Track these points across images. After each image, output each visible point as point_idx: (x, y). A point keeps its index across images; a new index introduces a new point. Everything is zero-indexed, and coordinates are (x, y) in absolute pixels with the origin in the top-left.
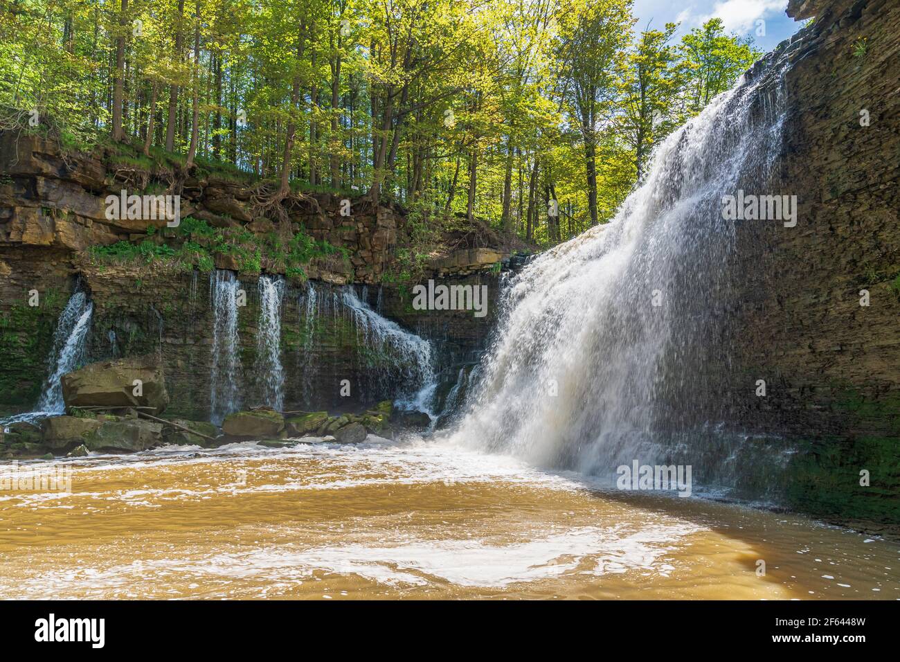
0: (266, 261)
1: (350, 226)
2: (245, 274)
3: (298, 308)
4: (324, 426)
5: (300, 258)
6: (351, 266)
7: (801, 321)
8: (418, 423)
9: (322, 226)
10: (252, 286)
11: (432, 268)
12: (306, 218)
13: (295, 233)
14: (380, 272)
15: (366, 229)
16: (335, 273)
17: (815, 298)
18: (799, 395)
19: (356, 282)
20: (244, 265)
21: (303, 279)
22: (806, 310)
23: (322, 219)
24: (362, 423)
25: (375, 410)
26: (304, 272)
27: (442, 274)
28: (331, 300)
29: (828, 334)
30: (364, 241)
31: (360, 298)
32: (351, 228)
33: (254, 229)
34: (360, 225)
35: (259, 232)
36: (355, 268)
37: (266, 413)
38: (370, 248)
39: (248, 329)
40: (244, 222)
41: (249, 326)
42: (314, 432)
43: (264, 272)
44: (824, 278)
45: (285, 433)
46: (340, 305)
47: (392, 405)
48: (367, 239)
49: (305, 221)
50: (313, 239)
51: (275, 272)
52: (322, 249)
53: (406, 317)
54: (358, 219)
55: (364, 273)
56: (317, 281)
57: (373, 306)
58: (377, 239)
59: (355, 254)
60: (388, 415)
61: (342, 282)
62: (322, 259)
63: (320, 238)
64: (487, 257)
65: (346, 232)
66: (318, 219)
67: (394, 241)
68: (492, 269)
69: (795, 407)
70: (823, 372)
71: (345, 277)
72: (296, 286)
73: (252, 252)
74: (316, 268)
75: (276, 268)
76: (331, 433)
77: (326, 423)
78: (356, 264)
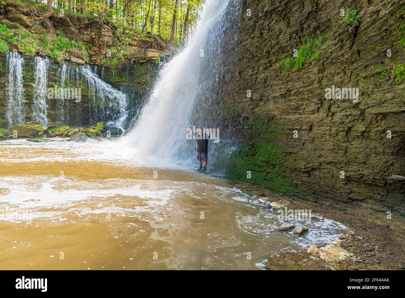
0: (39, 49)
1: (88, 34)
2: (26, 54)
3: (57, 74)
4: (65, 133)
5: (58, 49)
6: (87, 54)
7: (248, 84)
8: (116, 133)
9: (72, 33)
10: (31, 61)
11: (128, 58)
12: (64, 28)
13: (58, 35)
14: (103, 59)
15: (97, 36)
16: (78, 57)
17: (253, 71)
18: (242, 121)
19: (91, 63)
20: (26, 50)
21: (59, 59)
22: (250, 78)
23: (72, 29)
24: (86, 132)
25: (95, 126)
26: (60, 56)
27: (132, 61)
28: (75, 71)
29: (257, 91)
30: (95, 42)
31: (93, 71)
32: (88, 35)
33: (33, 31)
34: (93, 34)
35: (35, 33)
36: (90, 56)
37: (33, 125)
38: (98, 46)
39: (30, 83)
40: (27, 27)
41: (31, 82)
42: (61, 135)
43: (38, 54)
44: (257, 61)
45: (45, 135)
46: (80, 74)
47: (104, 124)
48: (97, 41)
49: (63, 30)
50: (68, 39)
51: (44, 54)
52: (71, 45)
53: (116, 82)
54: (92, 30)
55: (95, 59)
56: (69, 61)
57: (100, 76)
58: (102, 41)
59: (90, 48)
60: (101, 129)
61: (82, 62)
62: (71, 50)
63: (71, 39)
64: (152, 54)
65: (85, 37)
66: (70, 29)
67: (110, 43)
68: (156, 60)
69: (240, 127)
70: (253, 110)
71: (83, 60)
72: (56, 62)
73: (31, 43)
74: (68, 54)
75: (45, 53)
76: (69, 136)
77: (67, 132)
78: (91, 53)
